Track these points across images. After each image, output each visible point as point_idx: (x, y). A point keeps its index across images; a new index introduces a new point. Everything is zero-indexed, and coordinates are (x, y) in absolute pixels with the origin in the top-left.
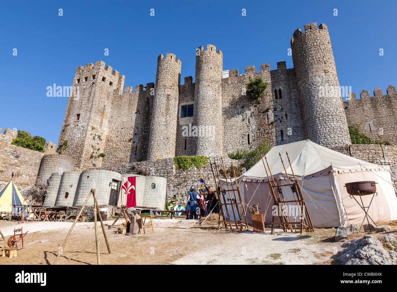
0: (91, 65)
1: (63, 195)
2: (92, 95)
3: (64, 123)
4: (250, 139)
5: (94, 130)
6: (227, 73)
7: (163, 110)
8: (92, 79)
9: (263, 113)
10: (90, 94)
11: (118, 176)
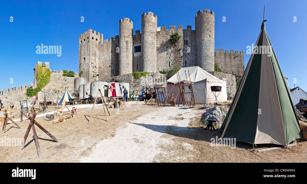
0: (85, 32)
1: (85, 94)
2: (89, 47)
3: (79, 63)
4: (170, 64)
5: (92, 64)
6: (159, 28)
7: (125, 49)
8: (87, 39)
9: (177, 51)
10: (88, 47)
11: (107, 84)
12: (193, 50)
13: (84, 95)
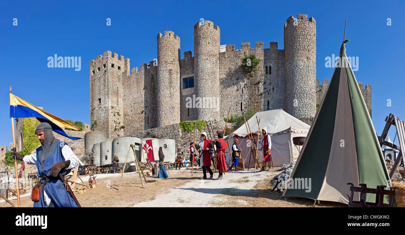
0: (100, 56)
1: (104, 158)
2: (106, 81)
3: (91, 108)
4: (243, 106)
5: (113, 109)
6: (224, 47)
7: (167, 84)
8: (103, 68)
9: (254, 85)
10: (104, 80)
11: (138, 140)
12: (280, 82)
13: (101, 160)
